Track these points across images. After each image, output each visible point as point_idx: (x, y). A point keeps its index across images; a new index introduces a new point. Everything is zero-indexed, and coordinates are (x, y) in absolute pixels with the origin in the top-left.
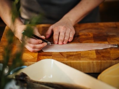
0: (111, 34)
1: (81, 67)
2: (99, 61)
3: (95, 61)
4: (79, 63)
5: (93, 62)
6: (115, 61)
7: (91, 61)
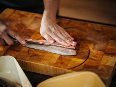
0: (89, 39)
1: (40, 69)
2: (55, 67)
3: (51, 66)
4: (38, 65)
5: (49, 67)
6: (68, 70)
7: (48, 66)
